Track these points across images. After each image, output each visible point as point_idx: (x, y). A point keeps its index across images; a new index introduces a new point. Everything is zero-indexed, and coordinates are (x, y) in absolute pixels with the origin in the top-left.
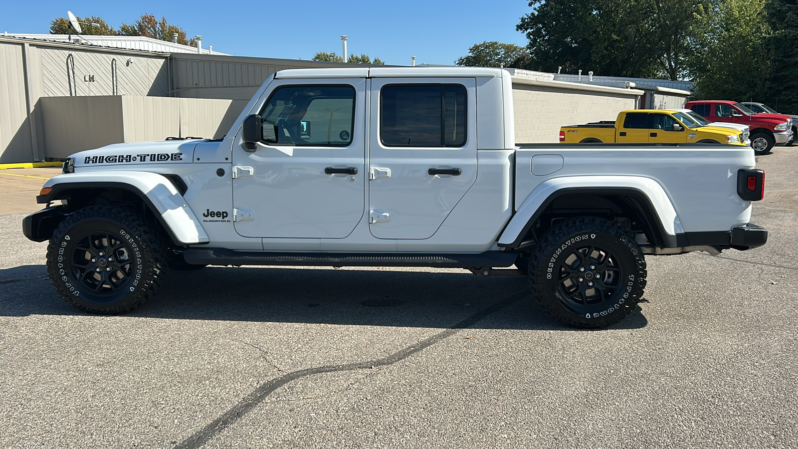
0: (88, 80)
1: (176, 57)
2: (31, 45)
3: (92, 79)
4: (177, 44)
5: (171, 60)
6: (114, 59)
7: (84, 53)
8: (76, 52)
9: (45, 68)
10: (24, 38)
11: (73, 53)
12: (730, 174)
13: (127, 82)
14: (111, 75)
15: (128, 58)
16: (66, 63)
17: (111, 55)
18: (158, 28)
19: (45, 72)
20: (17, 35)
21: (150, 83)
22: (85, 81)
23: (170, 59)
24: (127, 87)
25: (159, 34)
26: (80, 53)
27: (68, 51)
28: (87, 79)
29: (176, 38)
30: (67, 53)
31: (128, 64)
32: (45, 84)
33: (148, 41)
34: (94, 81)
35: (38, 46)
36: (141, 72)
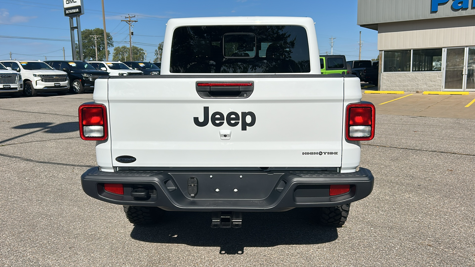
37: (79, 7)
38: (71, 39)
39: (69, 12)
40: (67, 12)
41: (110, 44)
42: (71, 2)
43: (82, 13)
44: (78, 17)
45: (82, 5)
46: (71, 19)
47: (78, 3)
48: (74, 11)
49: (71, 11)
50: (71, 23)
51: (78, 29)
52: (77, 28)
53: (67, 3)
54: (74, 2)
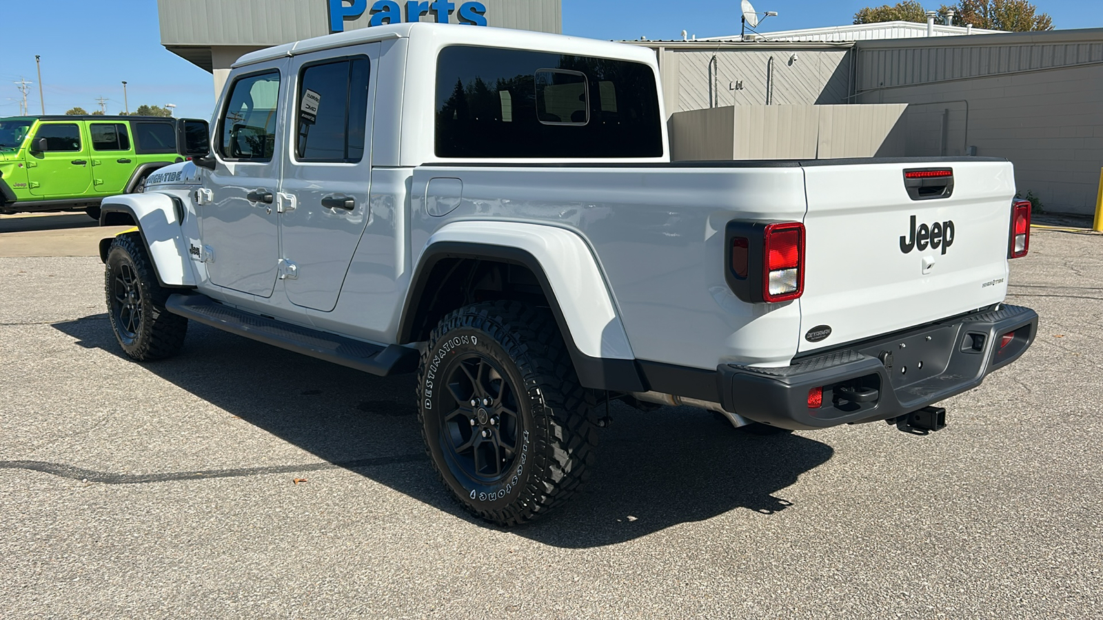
0: (735, 87)
1: (861, 47)
2: (666, 49)
3: (739, 86)
4: (950, 26)
5: (855, 51)
6: (771, 58)
7: (732, 53)
8: (723, 53)
9: (682, 76)
10: (731, 41)
11: (718, 54)
12: (710, 232)
13: (787, 86)
14: (766, 79)
15: (791, 53)
16: (708, 67)
17: (768, 53)
18: (991, 5)
19: (682, 82)
20: (723, 38)
21: (821, 85)
22: (730, 89)
23: (853, 50)
24: (786, 94)
25: (991, 14)
26: (727, 53)
27: (712, 53)
28: (733, 86)
29: (951, 18)
30: (710, 54)
31: (790, 63)
32: (680, 97)
33: (904, 27)
34: (741, 89)
35: (676, 50)
36: (809, 71)
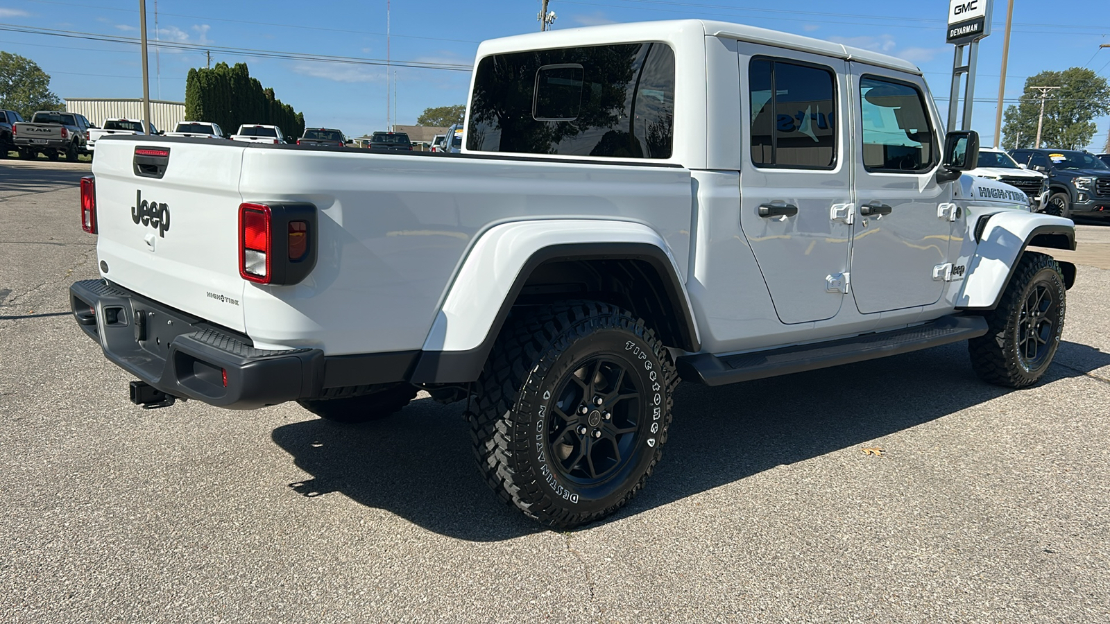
37: (980, 21)
38: (949, 96)
39: (956, 33)
40: (953, 33)
41: (1100, 107)
42: (966, 10)
43: (984, 33)
44: (973, 44)
45: (989, 15)
46: (958, 48)
47: (980, 11)
48: (967, 30)
49: (961, 31)
50: (957, 57)
51: (968, 71)
52: (966, 69)
53: (957, 11)
54: (972, 9)
